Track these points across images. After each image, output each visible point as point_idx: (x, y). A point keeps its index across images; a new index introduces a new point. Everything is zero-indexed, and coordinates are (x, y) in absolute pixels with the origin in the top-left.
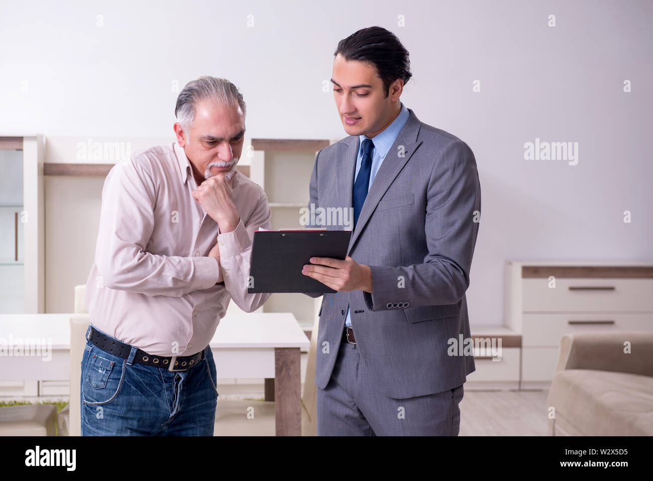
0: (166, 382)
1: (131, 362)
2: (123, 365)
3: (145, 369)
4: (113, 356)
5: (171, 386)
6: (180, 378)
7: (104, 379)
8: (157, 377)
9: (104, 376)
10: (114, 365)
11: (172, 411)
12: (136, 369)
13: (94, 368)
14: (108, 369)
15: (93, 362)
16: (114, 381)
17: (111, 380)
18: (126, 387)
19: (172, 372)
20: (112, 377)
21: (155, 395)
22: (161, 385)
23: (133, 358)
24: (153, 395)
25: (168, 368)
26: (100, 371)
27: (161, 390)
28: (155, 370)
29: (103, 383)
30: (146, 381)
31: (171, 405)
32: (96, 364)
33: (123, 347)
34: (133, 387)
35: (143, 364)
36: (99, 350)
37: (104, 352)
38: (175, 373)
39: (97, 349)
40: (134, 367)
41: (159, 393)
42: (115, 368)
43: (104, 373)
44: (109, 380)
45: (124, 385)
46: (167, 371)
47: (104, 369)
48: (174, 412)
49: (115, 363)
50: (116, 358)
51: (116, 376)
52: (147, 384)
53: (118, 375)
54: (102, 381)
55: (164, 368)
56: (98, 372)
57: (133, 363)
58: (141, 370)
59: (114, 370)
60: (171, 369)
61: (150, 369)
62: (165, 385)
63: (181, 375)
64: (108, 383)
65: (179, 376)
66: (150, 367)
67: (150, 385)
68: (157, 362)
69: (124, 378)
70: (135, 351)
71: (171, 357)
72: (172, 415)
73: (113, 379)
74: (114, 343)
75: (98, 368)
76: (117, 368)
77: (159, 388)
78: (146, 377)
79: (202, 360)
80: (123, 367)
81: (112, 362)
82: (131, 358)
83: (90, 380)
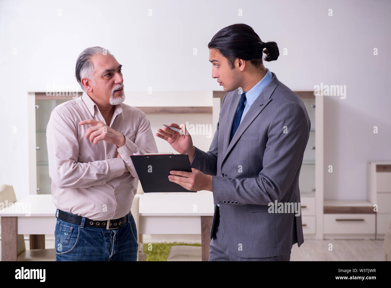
0: (105, 237)
1: (83, 226)
2: (78, 228)
3: (92, 230)
4: (72, 224)
5: (109, 239)
6: (114, 234)
7: (68, 238)
8: (100, 234)
9: (67, 236)
10: (73, 229)
11: (110, 254)
12: (86, 230)
13: (62, 233)
14: (70, 232)
15: (61, 230)
16: (74, 239)
17: (72, 239)
18: (81, 241)
19: (108, 230)
20: (72, 237)
21: (100, 245)
22: (103, 239)
23: (84, 223)
24: (98, 245)
25: (106, 228)
26: (65, 234)
27: (103, 242)
28: (98, 230)
29: (67, 241)
30: (93, 237)
31: (110, 251)
32: (63, 230)
33: (77, 218)
34: (86, 241)
35: (91, 226)
36: (64, 222)
37: (66, 223)
38: (111, 230)
39: (62, 222)
40: (85, 229)
41: (102, 244)
42: (74, 231)
43: (67, 235)
44: (70, 238)
45: (80, 240)
46: (106, 230)
47: (67, 232)
48: (112, 255)
49: (73, 228)
50: (74, 225)
51: (74, 236)
52: (94, 239)
53: (76, 235)
54: (66, 239)
55: (104, 228)
56: (64, 234)
57: (84, 227)
58: (90, 231)
59: (74, 232)
60: (108, 228)
61: (95, 229)
62: (105, 238)
63: (114, 232)
64: (70, 241)
65: (113, 232)
66: (95, 228)
67: (96, 239)
68: (99, 225)
69: (80, 236)
70: (85, 219)
71: (107, 221)
72: (110, 256)
73: (73, 237)
74: (72, 217)
75: (64, 232)
76: (75, 231)
77: (102, 240)
78: (93, 234)
79: (127, 223)
80: (79, 230)
81: (71, 228)
82: (82, 224)
83: (59, 240)
